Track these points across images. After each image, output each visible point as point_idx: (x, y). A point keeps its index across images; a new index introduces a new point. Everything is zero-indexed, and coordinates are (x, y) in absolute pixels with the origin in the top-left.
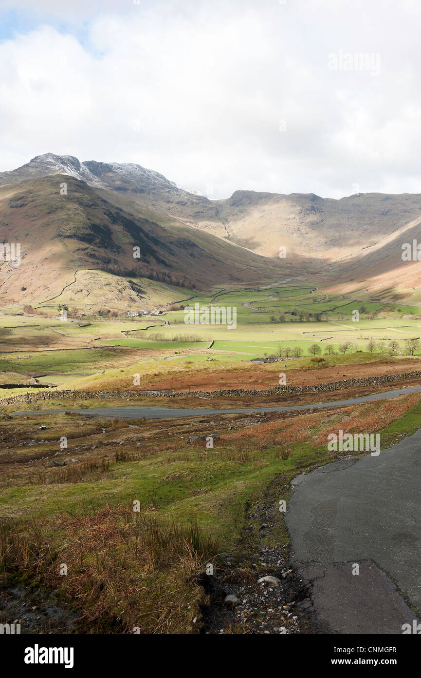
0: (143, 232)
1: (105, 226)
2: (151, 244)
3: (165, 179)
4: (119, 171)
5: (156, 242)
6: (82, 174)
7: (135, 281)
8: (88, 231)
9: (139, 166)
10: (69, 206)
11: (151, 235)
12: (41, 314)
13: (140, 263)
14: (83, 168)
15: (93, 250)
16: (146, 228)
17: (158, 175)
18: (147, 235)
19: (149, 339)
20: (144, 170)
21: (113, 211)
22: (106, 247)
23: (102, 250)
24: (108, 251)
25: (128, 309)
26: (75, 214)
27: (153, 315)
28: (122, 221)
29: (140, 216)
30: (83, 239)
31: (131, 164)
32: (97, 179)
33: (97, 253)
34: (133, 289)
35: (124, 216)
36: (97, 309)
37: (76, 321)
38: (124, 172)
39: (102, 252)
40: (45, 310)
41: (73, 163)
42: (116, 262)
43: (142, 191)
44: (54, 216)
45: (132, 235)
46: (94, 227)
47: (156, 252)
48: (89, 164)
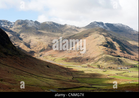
0: (122, 44)
1: (111, 42)
2: (125, 47)
3: (129, 27)
4: (115, 25)
5: (126, 46)
6: (104, 27)
7: (120, 58)
8: (106, 44)
9: (121, 24)
10: (101, 36)
11: (125, 44)
12: (92, 67)
13: (121, 53)
14: (105, 25)
15: (107, 49)
16: (123, 42)
17: (127, 26)
18: (123, 45)
19: (124, 76)
20: (123, 25)
21: (113, 37)
22: (111, 48)
23: (110, 49)
24: (112, 49)
25: (118, 67)
26: (102, 39)
27: (125, 69)
28: (116, 41)
29: (122, 39)
30: (104, 46)
31: (119, 24)
32: (109, 28)
33: (108, 50)
34: (119, 61)
35: (117, 39)
36: (108, 66)
37: (102, 70)
38: (117, 26)
39: (110, 50)
40: (93, 66)
41: (102, 24)
42: (114, 53)
43: (122, 31)
44: (96, 39)
45: (119, 45)
46: (108, 42)
47: (126, 49)
48: (106, 24)
